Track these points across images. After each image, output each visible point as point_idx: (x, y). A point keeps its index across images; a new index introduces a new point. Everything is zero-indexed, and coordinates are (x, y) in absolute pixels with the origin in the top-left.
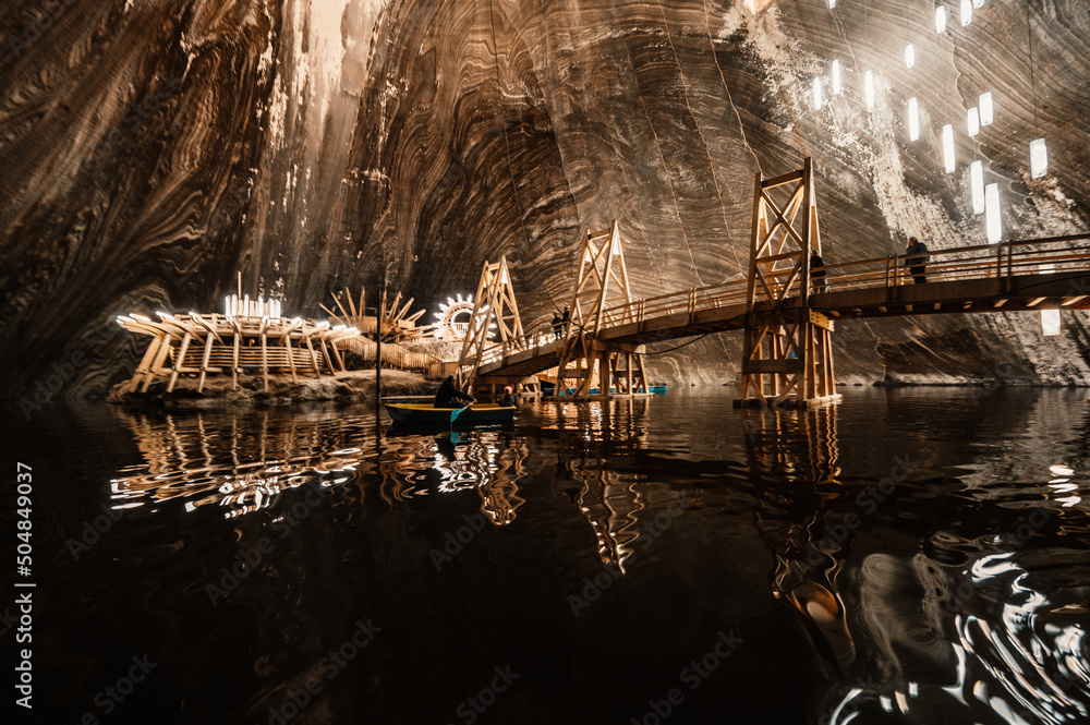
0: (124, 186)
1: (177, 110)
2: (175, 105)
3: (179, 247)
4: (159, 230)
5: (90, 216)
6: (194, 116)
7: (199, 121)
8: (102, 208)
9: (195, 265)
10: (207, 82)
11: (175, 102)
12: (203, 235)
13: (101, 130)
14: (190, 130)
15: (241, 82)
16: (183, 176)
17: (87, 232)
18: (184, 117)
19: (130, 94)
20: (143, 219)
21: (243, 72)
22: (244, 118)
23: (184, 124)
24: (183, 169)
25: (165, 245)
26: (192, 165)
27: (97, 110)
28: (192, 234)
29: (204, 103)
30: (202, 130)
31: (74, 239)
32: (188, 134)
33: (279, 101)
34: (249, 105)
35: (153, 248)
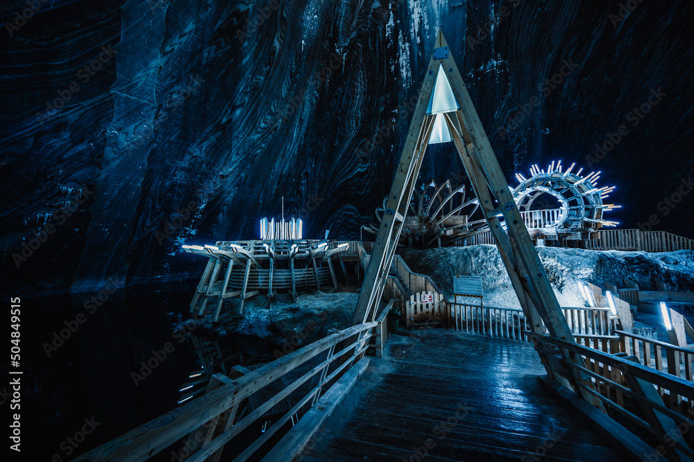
0: (321, 152)
1: (343, 94)
2: (341, 92)
3: (357, 179)
4: (343, 171)
5: (307, 174)
6: (354, 92)
7: (357, 95)
8: (312, 168)
9: (367, 188)
10: (357, 66)
11: (341, 89)
12: (368, 167)
13: (305, 125)
14: (353, 103)
15: (378, 54)
16: (353, 133)
17: (307, 182)
18: (348, 97)
19: (316, 97)
20: (334, 168)
21: (377, 45)
22: (384, 78)
23: (349, 101)
24: (353, 129)
25: (348, 180)
26: (357, 124)
27: (301, 115)
28: (362, 168)
29: (358, 82)
30: (360, 99)
31: (303, 189)
32: (352, 106)
33: (404, 50)
34: (385, 66)
35: (342, 183)
